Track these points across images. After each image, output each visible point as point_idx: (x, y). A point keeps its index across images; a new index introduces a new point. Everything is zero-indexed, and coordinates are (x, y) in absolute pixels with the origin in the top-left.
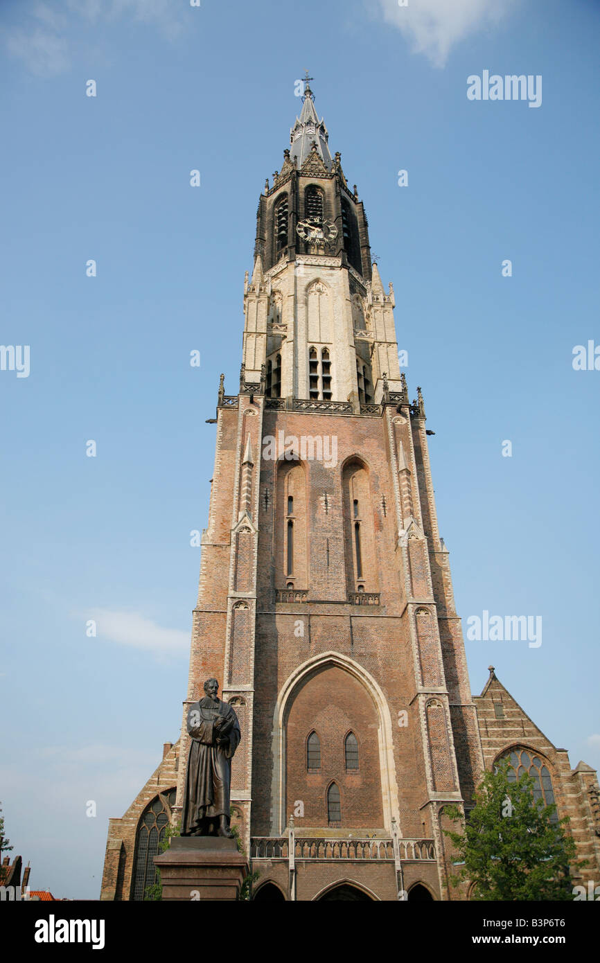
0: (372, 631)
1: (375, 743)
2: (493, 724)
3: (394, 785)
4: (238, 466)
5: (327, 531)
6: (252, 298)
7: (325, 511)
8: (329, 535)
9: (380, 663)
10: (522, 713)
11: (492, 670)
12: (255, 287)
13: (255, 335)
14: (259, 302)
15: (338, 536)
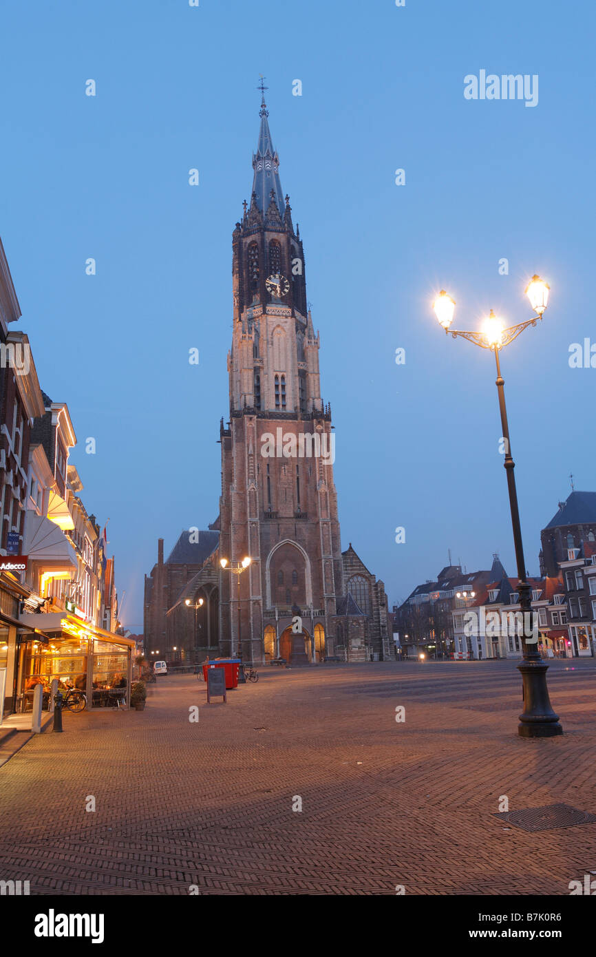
0: (304, 530)
1: (304, 574)
2: (349, 566)
3: (311, 590)
4: (247, 456)
6: (245, 343)
8: (286, 486)
9: (307, 543)
10: (360, 562)
11: (350, 544)
12: (246, 336)
13: (247, 370)
14: (248, 346)
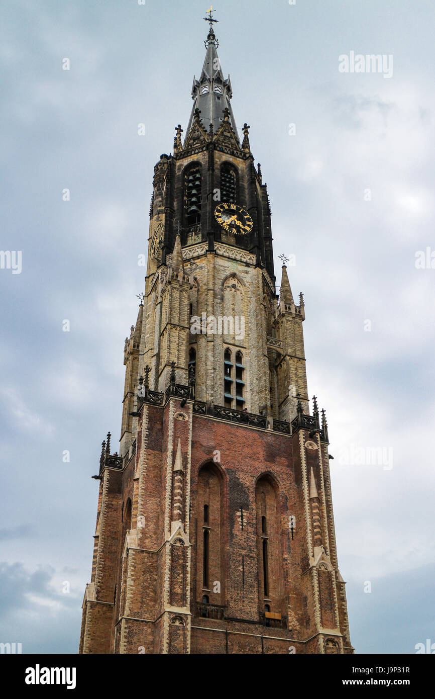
4: (171, 473)
5: (242, 548)
6: (176, 286)
7: (241, 527)
8: (244, 552)
12: (179, 274)
13: (178, 329)
14: (181, 291)
15: (252, 555)
